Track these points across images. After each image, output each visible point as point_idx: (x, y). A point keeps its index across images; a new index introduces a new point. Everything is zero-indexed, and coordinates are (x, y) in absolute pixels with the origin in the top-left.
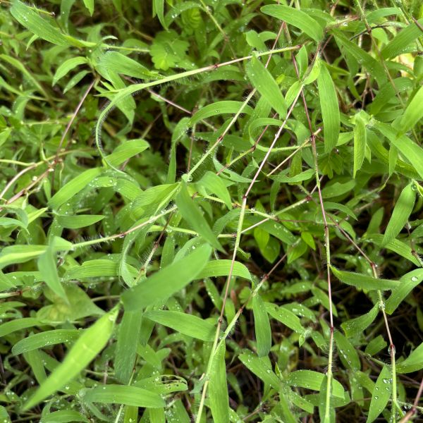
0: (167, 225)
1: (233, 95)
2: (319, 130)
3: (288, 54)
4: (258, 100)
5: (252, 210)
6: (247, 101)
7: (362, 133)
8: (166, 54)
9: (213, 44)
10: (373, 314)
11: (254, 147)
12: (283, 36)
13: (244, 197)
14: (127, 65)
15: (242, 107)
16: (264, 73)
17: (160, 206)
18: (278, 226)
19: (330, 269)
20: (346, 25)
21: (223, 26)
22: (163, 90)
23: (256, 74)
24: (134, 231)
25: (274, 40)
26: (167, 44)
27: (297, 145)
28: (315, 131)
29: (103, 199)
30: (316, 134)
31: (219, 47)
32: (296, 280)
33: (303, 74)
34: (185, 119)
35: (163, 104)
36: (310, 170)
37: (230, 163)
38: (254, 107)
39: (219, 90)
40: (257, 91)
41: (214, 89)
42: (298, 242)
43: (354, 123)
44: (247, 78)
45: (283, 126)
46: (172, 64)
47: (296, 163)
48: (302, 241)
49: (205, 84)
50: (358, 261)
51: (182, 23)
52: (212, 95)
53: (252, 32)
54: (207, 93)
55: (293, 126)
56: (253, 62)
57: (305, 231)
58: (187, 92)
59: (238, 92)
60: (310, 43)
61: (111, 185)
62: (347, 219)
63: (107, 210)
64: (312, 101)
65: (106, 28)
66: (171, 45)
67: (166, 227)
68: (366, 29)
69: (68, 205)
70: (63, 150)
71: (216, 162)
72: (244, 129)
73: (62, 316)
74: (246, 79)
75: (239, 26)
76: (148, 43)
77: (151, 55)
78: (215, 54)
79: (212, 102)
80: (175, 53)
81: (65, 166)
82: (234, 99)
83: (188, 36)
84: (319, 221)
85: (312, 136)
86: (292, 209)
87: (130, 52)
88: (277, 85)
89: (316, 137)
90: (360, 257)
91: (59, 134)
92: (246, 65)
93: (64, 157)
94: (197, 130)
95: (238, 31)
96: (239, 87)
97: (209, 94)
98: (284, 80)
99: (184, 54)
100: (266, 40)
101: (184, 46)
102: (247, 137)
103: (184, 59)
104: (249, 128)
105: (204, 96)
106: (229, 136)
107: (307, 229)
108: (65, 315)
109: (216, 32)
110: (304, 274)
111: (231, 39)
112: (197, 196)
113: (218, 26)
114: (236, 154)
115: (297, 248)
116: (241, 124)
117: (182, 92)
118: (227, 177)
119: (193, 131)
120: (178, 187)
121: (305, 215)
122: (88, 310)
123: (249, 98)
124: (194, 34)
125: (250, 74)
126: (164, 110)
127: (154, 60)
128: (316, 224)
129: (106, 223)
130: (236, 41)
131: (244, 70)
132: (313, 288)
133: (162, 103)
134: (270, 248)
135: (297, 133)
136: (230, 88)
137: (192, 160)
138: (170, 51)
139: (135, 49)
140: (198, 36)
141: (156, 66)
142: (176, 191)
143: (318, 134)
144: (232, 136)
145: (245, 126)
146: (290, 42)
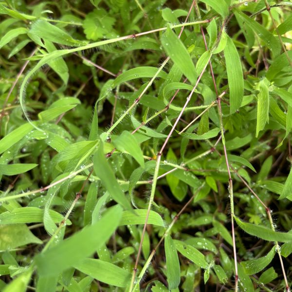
0: (90, 175)
1: (151, 62)
2: (224, 93)
3: (197, 28)
4: (171, 67)
5: (165, 162)
6: (162, 67)
7: (265, 99)
8: (96, 27)
9: (136, 20)
10: (270, 256)
11: (168, 107)
12: (193, 13)
13: (159, 154)
14: (53, 32)
15: (158, 72)
16: (177, 43)
17: (80, 162)
18: (187, 173)
19: (234, 219)
20: (247, 5)
21: (143, 6)
22: (94, 57)
23: (170, 44)
24: (56, 185)
25: (186, 17)
26: (97, 19)
27: (204, 105)
28: (220, 94)
29: (41, 146)
30: (221, 96)
31: (140, 23)
32: (200, 212)
33: (212, 44)
34: (111, 81)
35: (93, 69)
36: (217, 129)
37: (146, 121)
38: (168, 72)
39: (140, 57)
40: (170, 59)
41: (136, 57)
42: (203, 185)
43: (258, 89)
44: (163, 48)
45: (194, 90)
46: (100, 36)
47: (204, 122)
48: (207, 185)
49: (128, 52)
50: (251, 200)
51: (111, 4)
52: (134, 61)
53: (167, 9)
54: (130, 60)
55: (200, 88)
56: (168, 32)
57: (209, 176)
58: (113, 58)
59: (155, 59)
60: (217, 18)
61: (43, 138)
62: (244, 167)
63: (45, 155)
64: (216, 68)
65: (48, 5)
66: (101, 20)
67: (89, 176)
68: (265, 7)
69: (9, 152)
70: (9, 105)
71: (134, 119)
72: (160, 90)
73: (4, 245)
74: (161, 48)
75: (156, 6)
76: (82, 18)
77: (84, 27)
78: (137, 28)
79: (134, 67)
80: (104, 27)
81: (10, 118)
82: (152, 65)
83: (114, 13)
84: (222, 169)
85: (218, 99)
86: (199, 158)
87: (66, 25)
88: (188, 53)
89: (221, 100)
90: (252, 196)
91: (8, 91)
92: (162, 36)
93: (10, 111)
94: (120, 90)
95: (155, 10)
96: (156, 56)
97: (132, 61)
98: (194, 50)
99: (110, 27)
100: (179, 16)
101: (111, 21)
102: (161, 98)
103: (111, 32)
104: (164, 90)
105: (127, 62)
106: (147, 96)
107: (210, 174)
108: (7, 244)
109: (138, 10)
110: (206, 208)
111: (150, 16)
112: (115, 152)
113: (139, 5)
114: (151, 113)
115: (202, 190)
116: (156, 86)
117: (110, 59)
118: (143, 132)
119: (117, 90)
120: (97, 144)
121: (209, 163)
122: (27, 239)
123: (163, 65)
124: (119, 12)
125: (165, 44)
126: (94, 73)
127: (85, 32)
128: (219, 172)
129: (44, 165)
130: (154, 18)
131: (160, 41)
132: (214, 221)
133: (93, 67)
134: (179, 188)
135: (204, 95)
136: (149, 56)
137: (115, 115)
138: (99, 25)
139: (70, 23)
140: (123, 14)
141: (88, 37)
142: (95, 148)
143: (223, 97)
144: (149, 96)
145: (161, 88)
146: (200, 17)
